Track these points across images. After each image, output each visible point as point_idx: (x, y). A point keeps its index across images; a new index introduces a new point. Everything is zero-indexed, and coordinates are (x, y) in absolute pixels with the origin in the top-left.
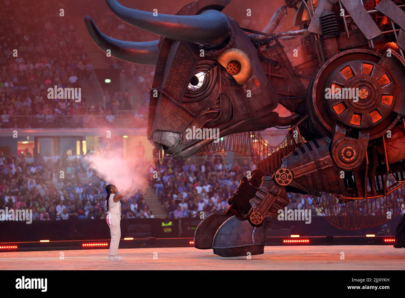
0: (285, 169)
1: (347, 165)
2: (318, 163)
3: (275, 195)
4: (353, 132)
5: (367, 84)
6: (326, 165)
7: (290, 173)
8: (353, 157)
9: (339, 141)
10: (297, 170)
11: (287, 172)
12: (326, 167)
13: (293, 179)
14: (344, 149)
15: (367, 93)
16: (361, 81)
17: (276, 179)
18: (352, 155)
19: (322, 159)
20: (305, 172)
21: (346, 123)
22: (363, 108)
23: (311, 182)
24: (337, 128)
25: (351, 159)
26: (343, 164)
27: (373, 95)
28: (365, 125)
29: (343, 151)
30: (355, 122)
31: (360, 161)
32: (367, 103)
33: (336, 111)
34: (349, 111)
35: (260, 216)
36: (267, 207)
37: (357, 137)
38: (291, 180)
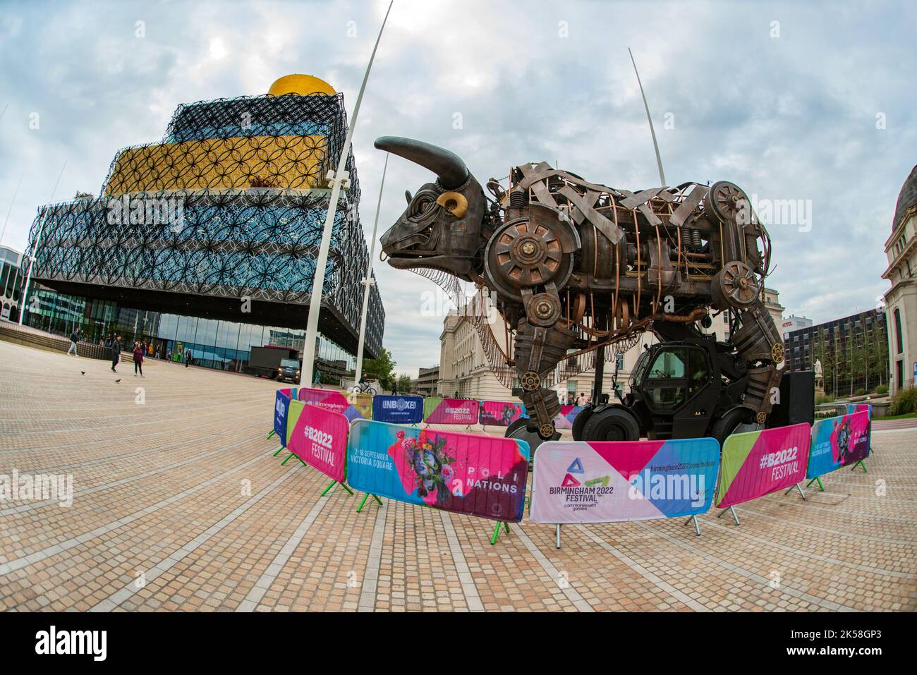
0: (525, 376)
1: (548, 321)
2: (536, 343)
3: (540, 401)
4: (540, 288)
5: (528, 240)
6: (542, 336)
7: (530, 373)
8: (550, 311)
9: (530, 303)
10: (531, 365)
11: (528, 375)
12: (544, 336)
13: (539, 373)
14: (538, 307)
15: (532, 247)
16: (521, 240)
17: (528, 389)
18: (548, 309)
19: (535, 336)
20: (538, 359)
21: (527, 283)
22: (536, 261)
23: (550, 358)
24: (523, 292)
25: (549, 313)
26: (544, 322)
27: (538, 246)
28: (547, 277)
29: (538, 310)
30: (536, 279)
31: (558, 311)
32: (537, 255)
33: (515, 277)
34: (525, 270)
35: (547, 426)
36: (545, 414)
37: (544, 291)
38: (538, 377)
